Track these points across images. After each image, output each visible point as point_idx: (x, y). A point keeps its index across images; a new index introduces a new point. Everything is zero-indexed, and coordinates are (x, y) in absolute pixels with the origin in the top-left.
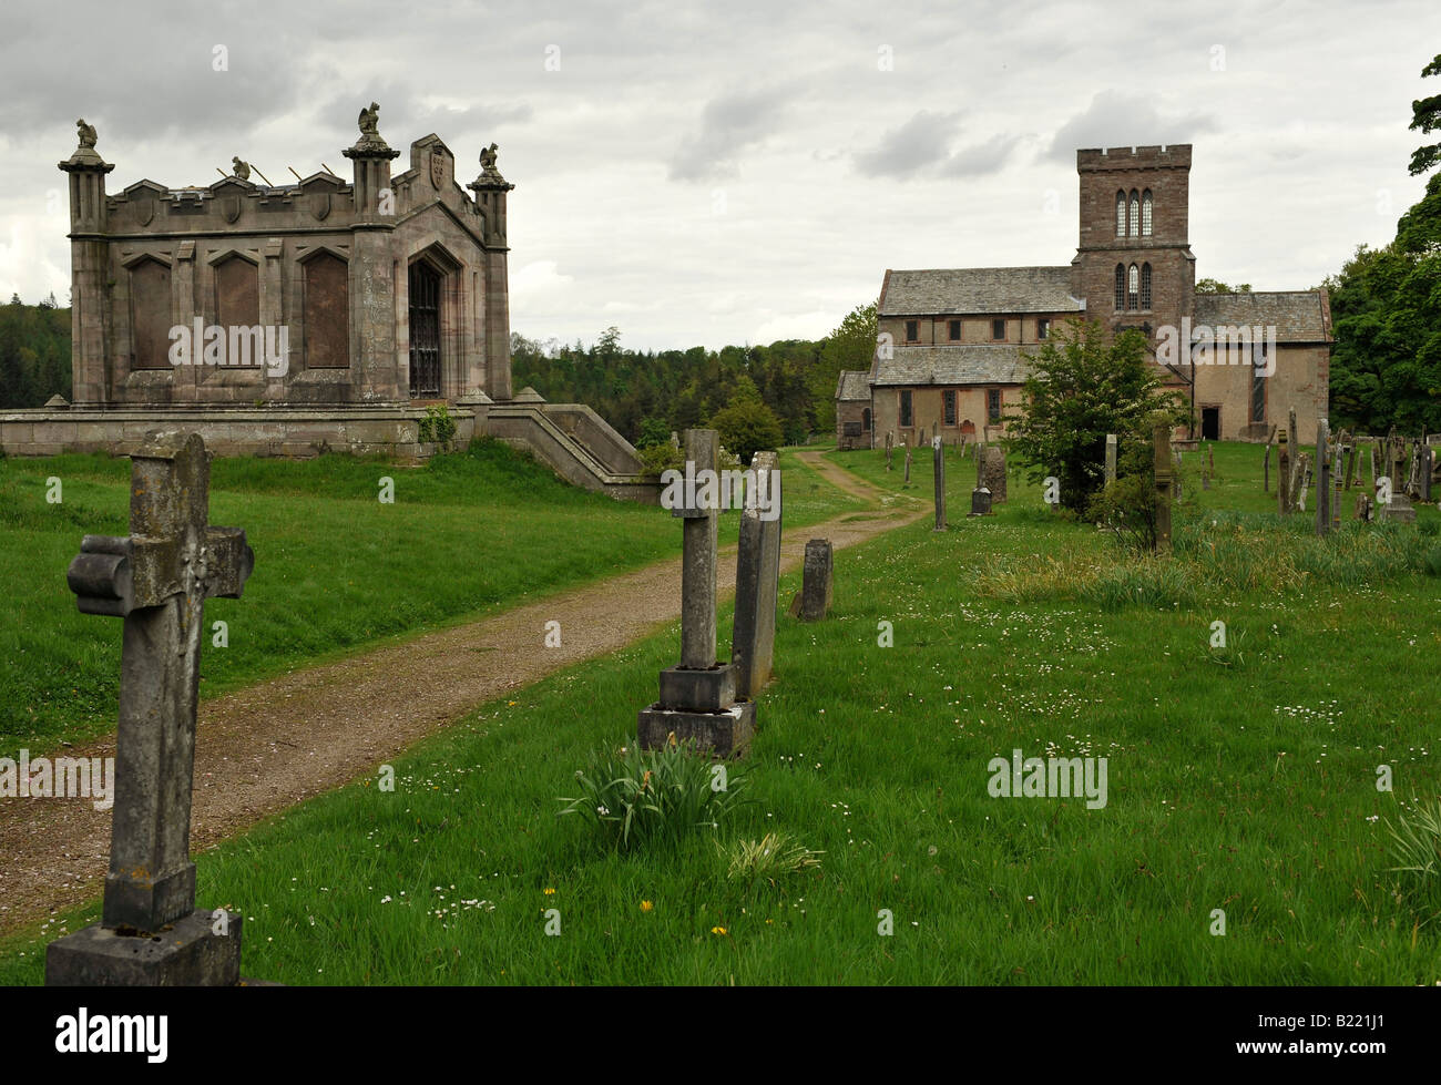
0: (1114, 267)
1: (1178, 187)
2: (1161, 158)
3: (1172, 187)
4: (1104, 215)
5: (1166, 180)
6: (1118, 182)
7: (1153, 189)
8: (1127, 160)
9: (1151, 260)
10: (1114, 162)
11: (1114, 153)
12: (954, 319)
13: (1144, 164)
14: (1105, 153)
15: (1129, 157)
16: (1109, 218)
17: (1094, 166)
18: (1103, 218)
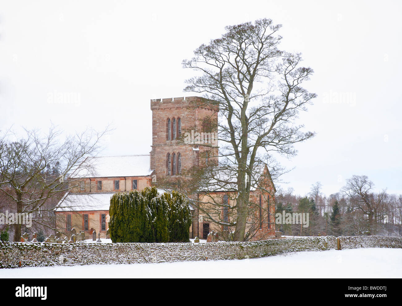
0: (166, 154)
1: (191, 116)
2: (183, 103)
3: (189, 116)
4: (162, 130)
5: (186, 113)
6: (167, 114)
7: (181, 117)
8: (170, 104)
9: (181, 151)
10: (164, 105)
11: (165, 101)
12: (99, 180)
13: (177, 106)
14: (162, 101)
15: (170, 102)
16: (164, 131)
17: (157, 107)
18: (162, 132)
